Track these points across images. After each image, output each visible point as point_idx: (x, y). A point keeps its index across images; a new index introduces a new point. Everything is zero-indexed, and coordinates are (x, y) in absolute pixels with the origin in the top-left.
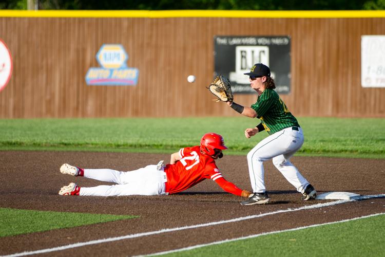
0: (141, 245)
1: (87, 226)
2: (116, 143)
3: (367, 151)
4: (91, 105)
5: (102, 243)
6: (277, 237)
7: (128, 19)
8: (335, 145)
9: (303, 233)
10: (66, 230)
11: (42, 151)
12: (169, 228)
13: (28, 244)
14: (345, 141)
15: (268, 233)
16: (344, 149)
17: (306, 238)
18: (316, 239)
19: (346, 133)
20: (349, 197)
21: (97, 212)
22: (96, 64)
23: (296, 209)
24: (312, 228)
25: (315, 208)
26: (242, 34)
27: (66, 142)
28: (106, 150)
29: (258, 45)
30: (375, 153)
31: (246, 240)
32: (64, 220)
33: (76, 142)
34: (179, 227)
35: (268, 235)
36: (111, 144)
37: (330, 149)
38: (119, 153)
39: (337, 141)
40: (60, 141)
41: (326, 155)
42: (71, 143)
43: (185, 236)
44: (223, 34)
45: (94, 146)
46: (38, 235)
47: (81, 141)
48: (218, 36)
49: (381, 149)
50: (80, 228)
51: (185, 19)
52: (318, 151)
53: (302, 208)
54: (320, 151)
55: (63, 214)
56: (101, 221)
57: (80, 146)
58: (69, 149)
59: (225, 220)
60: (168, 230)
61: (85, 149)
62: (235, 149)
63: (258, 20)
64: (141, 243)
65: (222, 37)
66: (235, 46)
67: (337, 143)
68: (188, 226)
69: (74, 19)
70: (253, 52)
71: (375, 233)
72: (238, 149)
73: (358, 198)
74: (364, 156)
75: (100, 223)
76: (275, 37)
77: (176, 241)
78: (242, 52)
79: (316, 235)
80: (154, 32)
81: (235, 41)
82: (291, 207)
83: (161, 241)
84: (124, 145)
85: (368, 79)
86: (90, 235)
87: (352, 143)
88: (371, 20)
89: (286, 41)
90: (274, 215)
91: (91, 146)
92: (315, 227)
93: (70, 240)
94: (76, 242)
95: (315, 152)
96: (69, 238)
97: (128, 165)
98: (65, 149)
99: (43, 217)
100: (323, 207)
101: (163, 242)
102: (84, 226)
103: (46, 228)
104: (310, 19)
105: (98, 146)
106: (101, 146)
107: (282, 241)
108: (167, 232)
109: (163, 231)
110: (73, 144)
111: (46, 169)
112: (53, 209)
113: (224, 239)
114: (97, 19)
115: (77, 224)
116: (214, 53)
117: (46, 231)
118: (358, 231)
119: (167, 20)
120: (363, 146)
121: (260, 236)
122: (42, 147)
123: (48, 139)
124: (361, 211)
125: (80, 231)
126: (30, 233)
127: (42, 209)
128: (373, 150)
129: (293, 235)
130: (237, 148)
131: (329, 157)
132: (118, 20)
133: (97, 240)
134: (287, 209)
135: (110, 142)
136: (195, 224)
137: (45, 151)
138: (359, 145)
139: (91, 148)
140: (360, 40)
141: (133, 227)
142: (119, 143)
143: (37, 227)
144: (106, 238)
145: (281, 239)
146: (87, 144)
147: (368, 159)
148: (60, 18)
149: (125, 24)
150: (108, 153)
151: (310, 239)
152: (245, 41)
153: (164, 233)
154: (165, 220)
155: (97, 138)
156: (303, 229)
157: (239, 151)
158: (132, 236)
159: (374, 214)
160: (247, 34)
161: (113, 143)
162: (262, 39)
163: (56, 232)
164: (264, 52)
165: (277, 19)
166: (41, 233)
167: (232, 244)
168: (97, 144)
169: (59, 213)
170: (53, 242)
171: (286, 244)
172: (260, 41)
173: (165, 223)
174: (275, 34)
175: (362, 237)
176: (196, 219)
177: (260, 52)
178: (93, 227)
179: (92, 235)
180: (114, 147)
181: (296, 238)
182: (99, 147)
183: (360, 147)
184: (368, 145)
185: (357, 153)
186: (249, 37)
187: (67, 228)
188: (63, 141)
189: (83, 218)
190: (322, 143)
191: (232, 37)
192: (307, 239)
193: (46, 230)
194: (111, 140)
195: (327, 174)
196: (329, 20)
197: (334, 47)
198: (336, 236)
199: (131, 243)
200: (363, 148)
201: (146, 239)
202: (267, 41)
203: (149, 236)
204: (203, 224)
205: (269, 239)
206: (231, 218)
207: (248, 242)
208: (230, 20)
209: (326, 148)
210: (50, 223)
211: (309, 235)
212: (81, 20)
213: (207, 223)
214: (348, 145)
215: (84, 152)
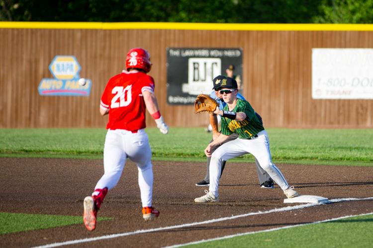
0: (119, 245)
1: (61, 227)
2: (78, 150)
3: (327, 158)
4: (43, 116)
5: (79, 243)
6: (252, 238)
7: (81, 30)
8: (295, 153)
9: (277, 234)
10: (42, 231)
11: (3, 158)
12: (144, 229)
13: (5, 244)
14: (304, 149)
15: (242, 234)
16: (304, 156)
17: (281, 238)
18: (291, 240)
19: (302, 142)
20: (317, 200)
21: (69, 214)
22: (49, 75)
23: (267, 212)
24: (285, 229)
25: (285, 211)
26: (195, 46)
27: (27, 149)
28: (67, 156)
29: (210, 57)
30: (335, 160)
31: (222, 240)
32: (38, 221)
33: (38, 149)
34: (153, 228)
35: (243, 235)
36: (73, 151)
37: (290, 156)
38: (81, 160)
39: (296, 149)
40: (21, 148)
41: (287, 162)
42: (32, 150)
43: (161, 237)
44: (176, 46)
45: (55, 153)
46: (13, 236)
47: (42, 148)
48: (170, 48)
49: (340, 156)
50: (55, 229)
51: (138, 30)
52: (279, 158)
53: (272, 211)
54: (281, 158)
55: (36, 216)
56: (76, 223)
57: (41, 153)
58: (31, 155)
59: (198, 222)
60: (143, 231)
61: (47, 156)
62: (196, 156)
63: (210, 32)
64: (118, 243)
65: (175, 49)
66: (188, 58)
67: (297, 150)
68: (163, 227)
69: (27, 30)
70: (205, 64)
71: (348, 234)
72: (200, 156)
73: (326, 202)
74: (325, 163)
75: (74, 224)
76: (227, 49)
77: (153, 241)
78: (194, 64)
79: (290, 235)
80: (108, 43)
81: (187, 53)
82: (262, 210)
83: (138, 242)
84: (85, 152)
85: (318, 90)
86: (66, 236)
87: (312, 151)
88: (322, 33)
89: (238, 53)
90: (246, 217)
91: (52, 153)
92: (289, 228)
93: (46, 240)
94: (53, 242)
95: (276, 159)
96: (45, 238)
97: (93, 171)
98: (26, 155)
99: (16, 218)
100: (292, 210)
101: (140, 242)
102: (58, 227)
103: (20, 229)
104: (262, 32)
105: (60, 152)
106: (62, 153)
107: (258, 241)
108: (142, 233)
109: (138, 232)
110: (34, 151)
111: (11, 174)
112: (25, 212)
113: (200, 240)
114: (50, 30)
115: (51, 226)
116: (167, 65)
117: (20, 232)
118: (331, 232)
119: (119, 31)
120: (322, 153)
121: (236, 237)
122: (3, 153)
123: (8, 146)
124: (331, 213)
125: (55, 232)
126: (6, 234)
127: (14, 211)
128: (332, 157)
129: (267, 236)
130: (198, 154)
131: (290, 164)
132: (72, 31)
133: (74, 240)
134: (257, 211)
135: (72, 149)
136: (169, 226)
137: (7, 157)
138: (319, 152)
139: (53, 154)
140: (311, 52)
141: (108, 228)
142: (81, 150)
143: (12, 228)
144: (83, 239)
145: (256, 240)
146: (49, 150)
147: (328, 166)
148: (13, 29)
149: (78, 35)
150: (70, 159)
151: (285, 240)
152: (197, 53)
153: (140, 233)
154: (139, 222)
155: (58, 145)
156: (277, 230)
157: (201, 157)
158: (108, 237)
159: (344, 216)
160: (200, 46)
161: (74, 150)
162: (214, 51)
163: (31, 233)
164: (216, 63)
165: (230, 32)
166: (17, 233)
167: (209, 244)
168: (58, 151)
169: (32, 215)
170: (30, 242)
171: (262, 244)
172: (213, 53)
173: (139, 225)
174: (227, 46)
175: (336, 238)
176: (169, 221)
177: (213, 64)
178: (68, 228)
179: (68, 236)
180: (75, 153)
181: (271, 238)
182: (61, 154)
183: (320, 154)
184: (327, 153)
185: (317, 160)
186: (201, 49)
187: (41, 229)
188: (24, 148)
189: (56, 220)
190: (282, 151)
191: (185, 49)
192: (282, 240)
193: (21, 230)
194: (72, 147)
195: (292, 179)
196: (281, 33)
197: (285, 59)
198: (310, 236)
199: (108, 243)
200: (322, 155)
201: (123, 240)
202: (219, 53)
203: (125, 236)
204: (177, 225)
205: (245, 240)
206: (204, 220)
207: (224, 242)
208: (183, 32)
209: (287, 155)
210: (24, 225)
211: (284, 235)
212: (34, 31)
213: (180, 224)
214: (308, 152)
215: (46, 158)
